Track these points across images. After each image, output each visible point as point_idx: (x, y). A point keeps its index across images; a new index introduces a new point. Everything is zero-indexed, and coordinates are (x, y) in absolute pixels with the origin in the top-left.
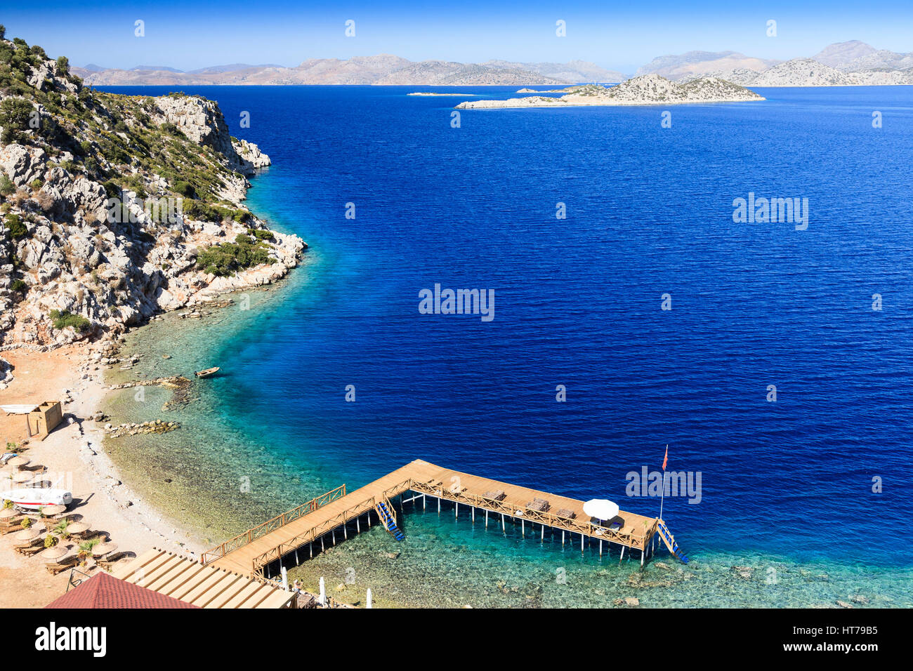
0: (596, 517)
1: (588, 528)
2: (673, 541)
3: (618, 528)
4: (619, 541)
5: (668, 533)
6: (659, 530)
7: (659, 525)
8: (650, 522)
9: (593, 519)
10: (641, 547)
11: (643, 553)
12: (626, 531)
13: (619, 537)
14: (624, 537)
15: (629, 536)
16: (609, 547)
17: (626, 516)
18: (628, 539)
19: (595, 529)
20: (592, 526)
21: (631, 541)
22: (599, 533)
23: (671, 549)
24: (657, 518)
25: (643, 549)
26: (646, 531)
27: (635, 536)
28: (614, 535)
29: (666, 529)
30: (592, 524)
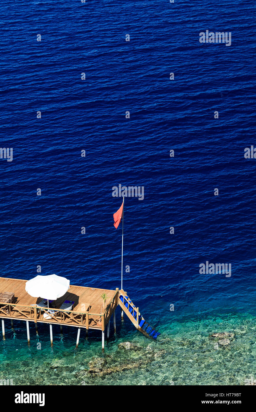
0: (43, 297)
1: (33, 312)
2: (138, 314)
3: (70, 308)
4: (73, 323)
5: (132, 305)
6: (121, 303)
7: (121, 297)
8: (110, 294)
9: (40, 301)
10: (100, 326)
11: (103, 334)
12: (81, 309)
13: (72, 317)
14: (79, 317)
15: (84, 316)
16: (61, 332)
17: (80, 291)
18: (84, 319)
19: (43, 313)
20: (38, 309)
21: (87, 321)
22: (47, 317)
23: (136, 323)
24: (117, 289)
25: (103, 329)
26: (105, 306)
27: (93, 314)
28: (66, 317)
29: (129, 300)
30: (38, 307)
